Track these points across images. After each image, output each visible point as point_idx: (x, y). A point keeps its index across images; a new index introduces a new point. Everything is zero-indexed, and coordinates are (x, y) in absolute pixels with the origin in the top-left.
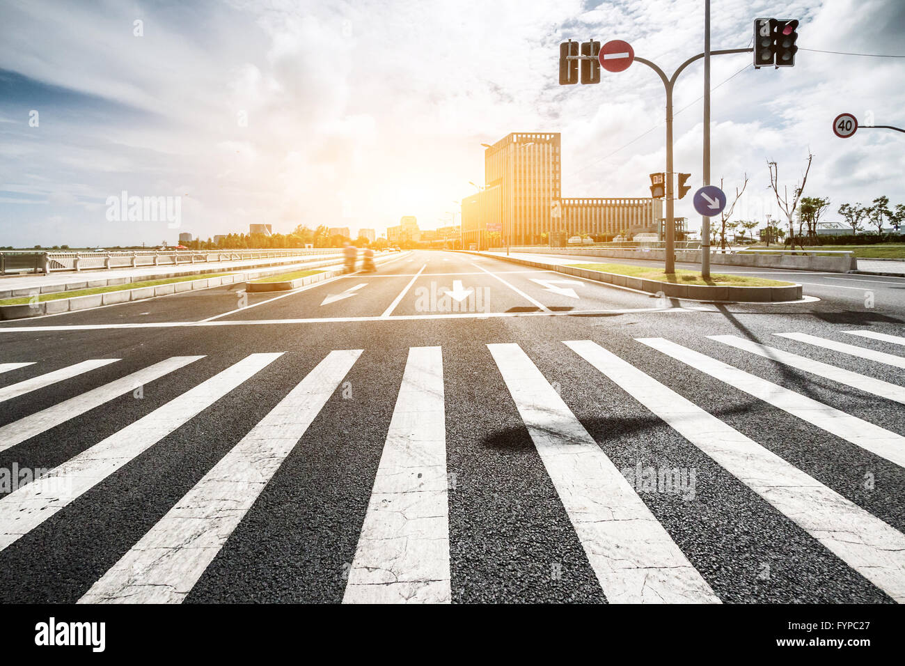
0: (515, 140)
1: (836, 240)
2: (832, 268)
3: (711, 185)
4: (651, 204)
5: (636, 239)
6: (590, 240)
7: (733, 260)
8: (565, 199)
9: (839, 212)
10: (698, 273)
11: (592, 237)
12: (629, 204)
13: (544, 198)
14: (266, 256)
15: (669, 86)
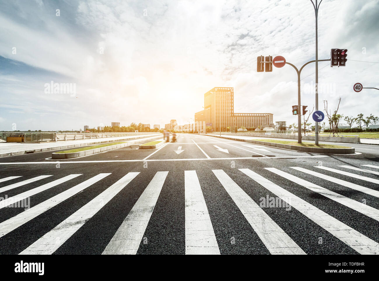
0: (216, 90)
1: (344, 131)
2: (350, 142)
3: (319, 110)
4: (268, 116)
5: (264, 129)
6: (246, 130)
7: (309, 138)
8: (235, 114)
9: (344, 120)
10: (314, 143)
11: (247, 129)
12: (258, 116)
13: (227, 113)
14: (127, 135)
15: (299, 73)
